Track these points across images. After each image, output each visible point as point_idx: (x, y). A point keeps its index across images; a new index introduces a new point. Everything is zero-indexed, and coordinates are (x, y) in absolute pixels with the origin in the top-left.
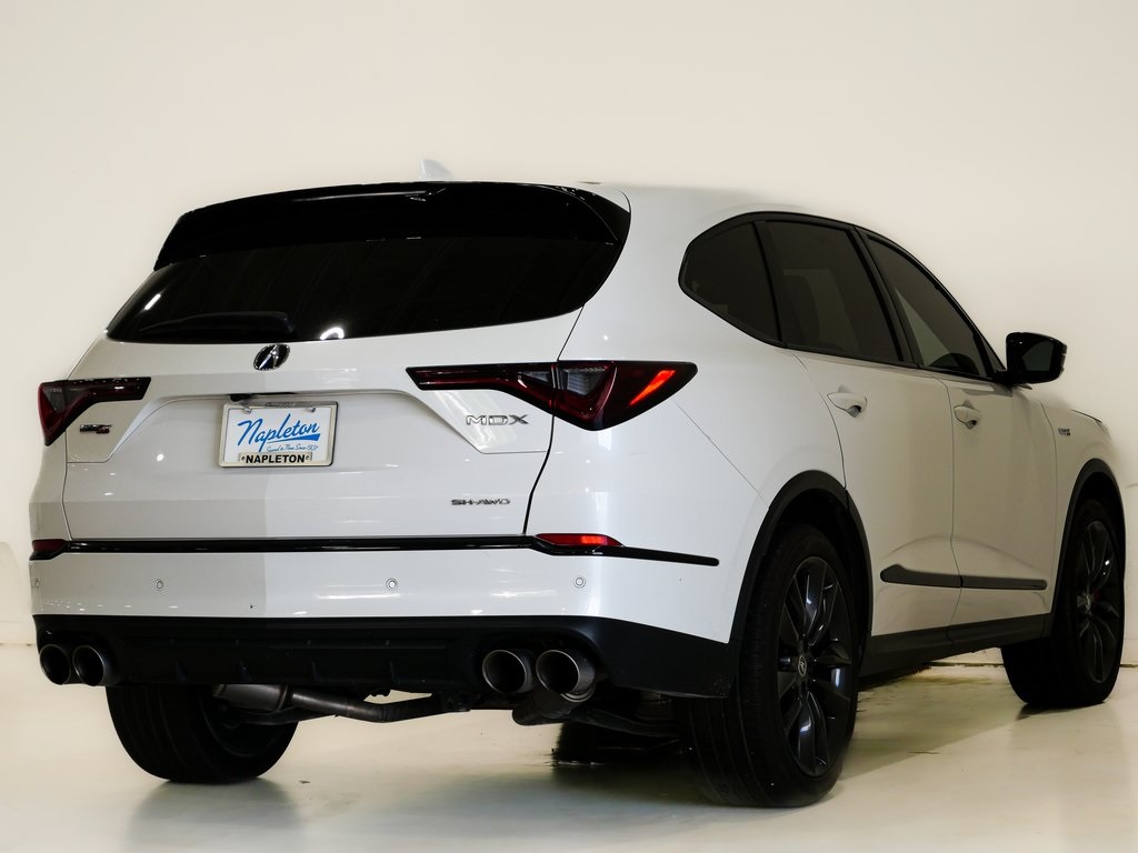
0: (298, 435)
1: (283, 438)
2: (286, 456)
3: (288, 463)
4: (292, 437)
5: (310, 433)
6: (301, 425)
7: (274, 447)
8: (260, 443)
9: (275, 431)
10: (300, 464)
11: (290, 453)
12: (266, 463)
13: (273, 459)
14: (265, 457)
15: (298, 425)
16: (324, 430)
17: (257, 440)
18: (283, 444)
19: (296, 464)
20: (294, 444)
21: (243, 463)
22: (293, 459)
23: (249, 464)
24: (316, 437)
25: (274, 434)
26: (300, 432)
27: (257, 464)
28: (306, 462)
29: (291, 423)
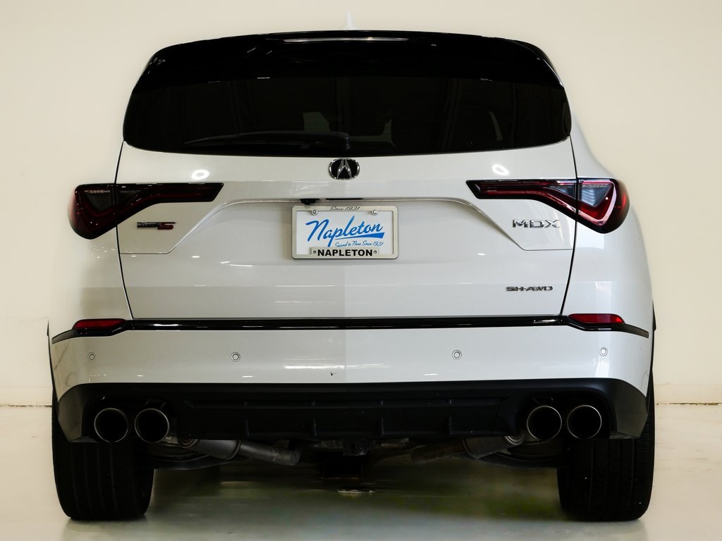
0: (364, 234)
1: (349, 236)
2: (355, 251)
3: (357, 256)
4: (357, 235)
5: (375, 232)
6: (365, 225)
7: (341, 243)
8: (329, 239)
9: (341, 230)
10: (369, 256)
11: (358, 248)
12: (337, 256)
13: (343, 253)
14: (335, 252)
15: (362, 225)
16: (386, 229)
17: (325, 237)
18: (351, 241)
19: (365, 257)
20: (360, 240)
21: (316, 256)
22: (361, 253)
23: (321, 257)
24: (381, 236)
25: (341, 233)
26: (365, 231)
27: (328, 257)
28: (374, 256)
29: (356, 224)
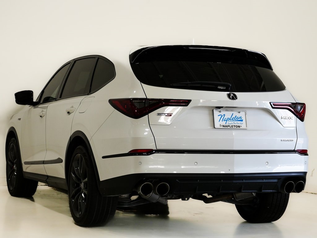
0: (236, 120)
1: (232, 120)
2: (234, 126)
3: (235, 128)
4: (234, 120)
5: (240, 119)
6: (237, 117)
7: (230, 123)
8: (225, 121)
9: (229, 118)
10: (239, 128)
12: (229, 127)
13: (231, 126)
14: (228, 126)
15: (236, 117)
16: (243, 118)
17: (224, 121)
19: (238, 128)
20: (236, 122)
21: (222, 127)
22: (237, 127)
23: (224, 128)
24: (242, 121)
25: (229, 119)
26: (237, 119)
27: (226, 128)
28: (241, 128)
29: (234, 116)
